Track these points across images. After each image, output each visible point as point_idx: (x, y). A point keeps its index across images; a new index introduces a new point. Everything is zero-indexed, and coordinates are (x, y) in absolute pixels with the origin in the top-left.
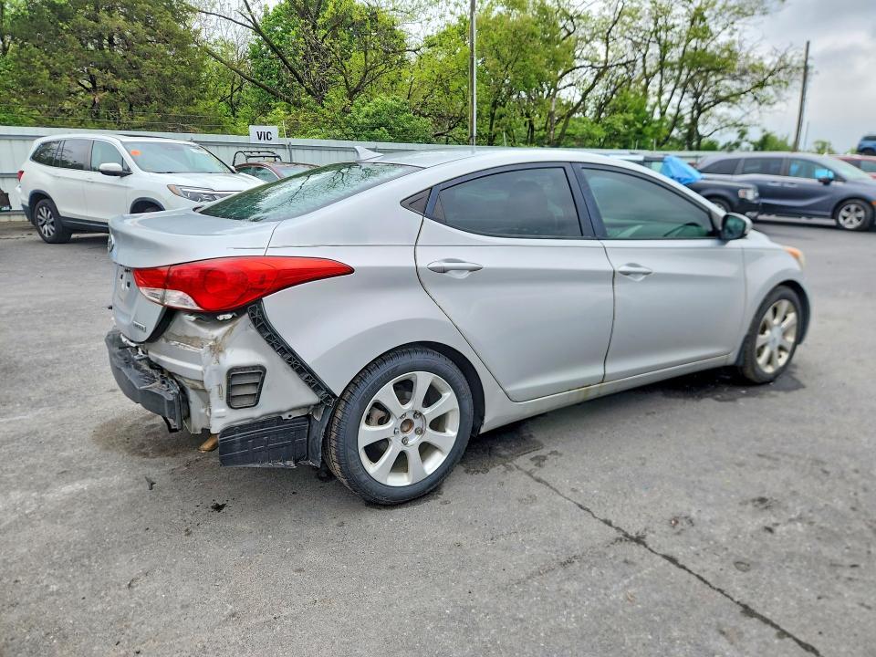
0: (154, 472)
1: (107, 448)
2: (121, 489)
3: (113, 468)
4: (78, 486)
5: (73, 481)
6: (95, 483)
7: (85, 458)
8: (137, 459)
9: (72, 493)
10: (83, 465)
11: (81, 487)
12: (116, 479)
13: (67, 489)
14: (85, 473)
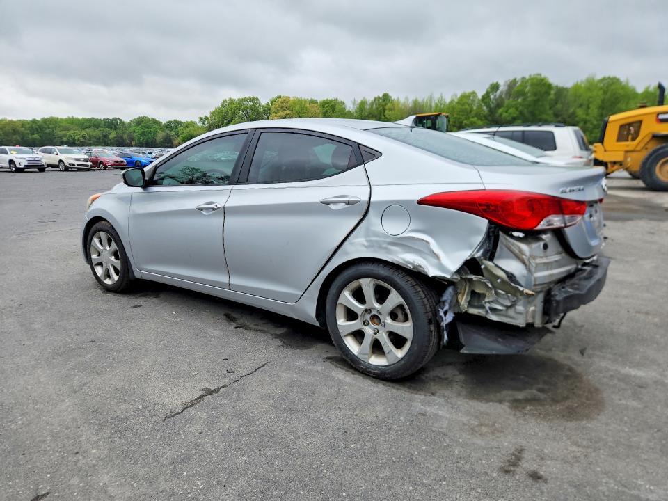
0: (576, 357)
1: (597, 390)
2: (604, 358)
3: (601, 372)
4: (633, 372)
5: (635, 377)
6: (620, 369)
7: (619, 391)
8: (579, 370)
9: (639, 369)
10: (623, 385)
11: (631, 370)
12: (603, 364)
13: (640, 373)
14: (625, 379)
